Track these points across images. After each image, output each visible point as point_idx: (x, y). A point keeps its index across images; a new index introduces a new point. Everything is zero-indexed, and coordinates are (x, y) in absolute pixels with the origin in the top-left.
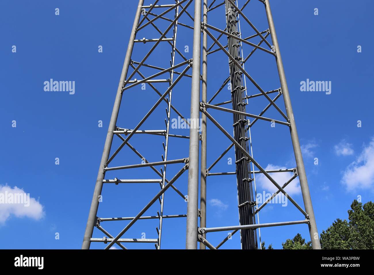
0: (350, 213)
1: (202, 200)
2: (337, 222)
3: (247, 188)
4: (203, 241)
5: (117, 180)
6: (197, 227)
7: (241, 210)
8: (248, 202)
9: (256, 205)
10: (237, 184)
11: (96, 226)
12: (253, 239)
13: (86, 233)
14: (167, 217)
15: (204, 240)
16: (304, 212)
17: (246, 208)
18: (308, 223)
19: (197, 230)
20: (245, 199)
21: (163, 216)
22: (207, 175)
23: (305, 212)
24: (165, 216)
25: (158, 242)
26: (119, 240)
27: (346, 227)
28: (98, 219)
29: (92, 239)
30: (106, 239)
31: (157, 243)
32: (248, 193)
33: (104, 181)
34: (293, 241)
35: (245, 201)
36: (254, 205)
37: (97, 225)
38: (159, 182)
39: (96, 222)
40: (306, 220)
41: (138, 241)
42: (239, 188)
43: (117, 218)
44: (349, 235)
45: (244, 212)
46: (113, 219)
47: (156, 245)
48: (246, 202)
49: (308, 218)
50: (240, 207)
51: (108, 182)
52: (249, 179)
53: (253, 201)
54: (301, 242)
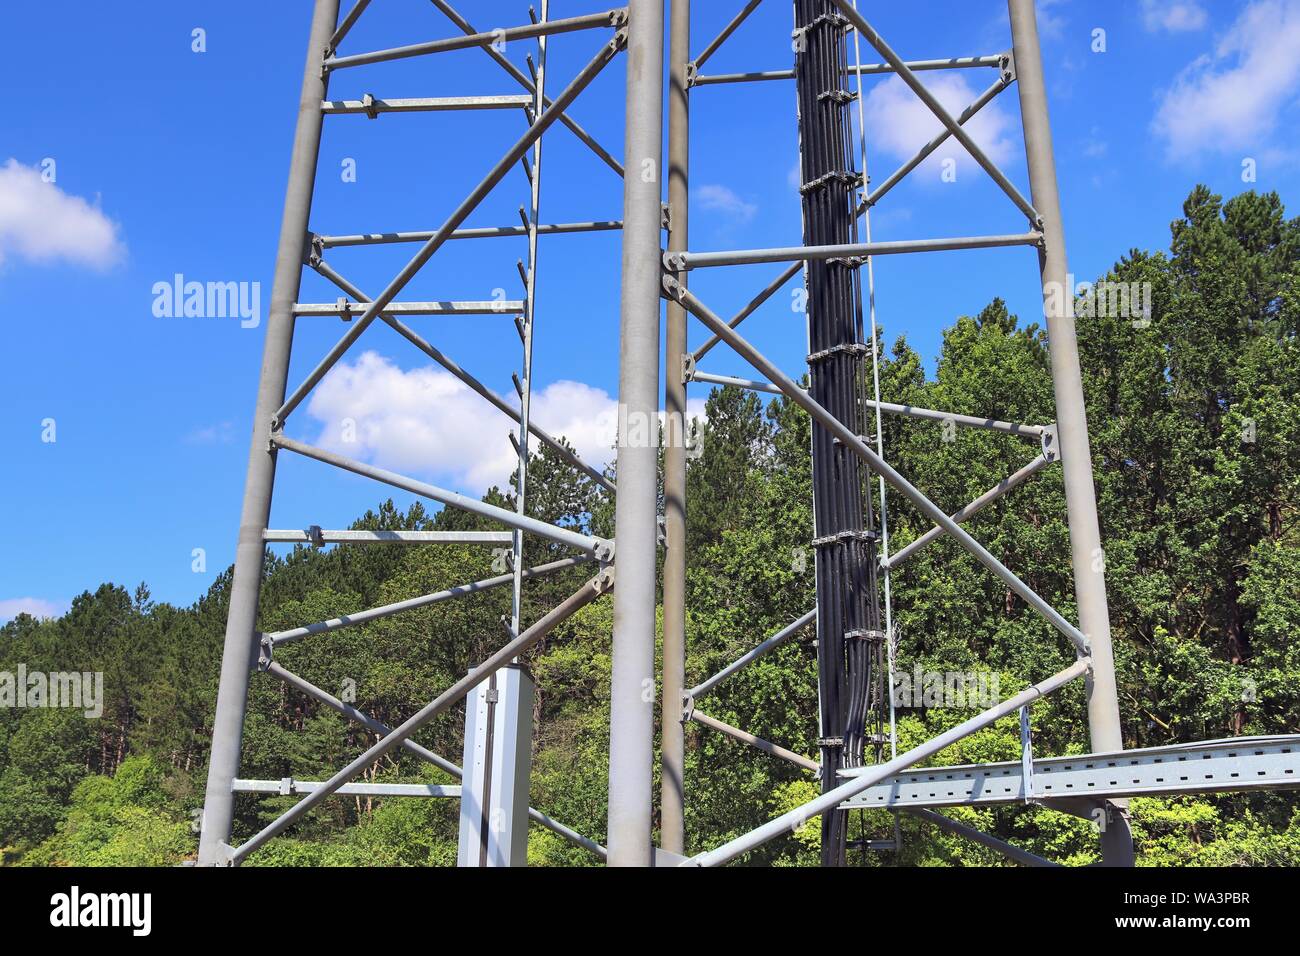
0: (1178, 229)
1: (674, 170)
2: (1129, 259)
3: (834, 125)
4: (681, 297)
5: (374, 103)
6: (658, 249)
7: (810, 204)
8: (833, 173)
9: (861, 184)
10: (799, 114)
11: (308, 264)
12: (848, 299)
13: (275, 287)
14: (555, 230)
15: (683, 292)
16: (1027, 205)
17: (826, 195)
18: (1040, 243)
19: (658, 259)
20: (824, 162)
21: (539, 227)
22: (690, 82)
23: (1030, 206)
24: (547, 227)
25: (524, 311)
26: (390, 307)
27: (1160, 276)
28: (315, 240)
29: (299, 307)
30: (347, 307)
31: (523, 315)
32: (835, 142)
33: (328, 105)
34: (979, 323)
35: (825, 173)
36: (857, 183)
37: (314, 261)
38: (521, 105)
39: (309, 249)
40: (1033, 234)
41: (456, 308)
42: (805, 127)
43: (379, 236)
44: (1167, 301)
45: (819, 210)
46: (368, 241)
47: (517, 321)
48: (827, 176)
49: (1039, 229)
50: (807, 194)
51: (340, 109)
52: (842, 92)
53: (853, 170)
54: (1002, 325)
